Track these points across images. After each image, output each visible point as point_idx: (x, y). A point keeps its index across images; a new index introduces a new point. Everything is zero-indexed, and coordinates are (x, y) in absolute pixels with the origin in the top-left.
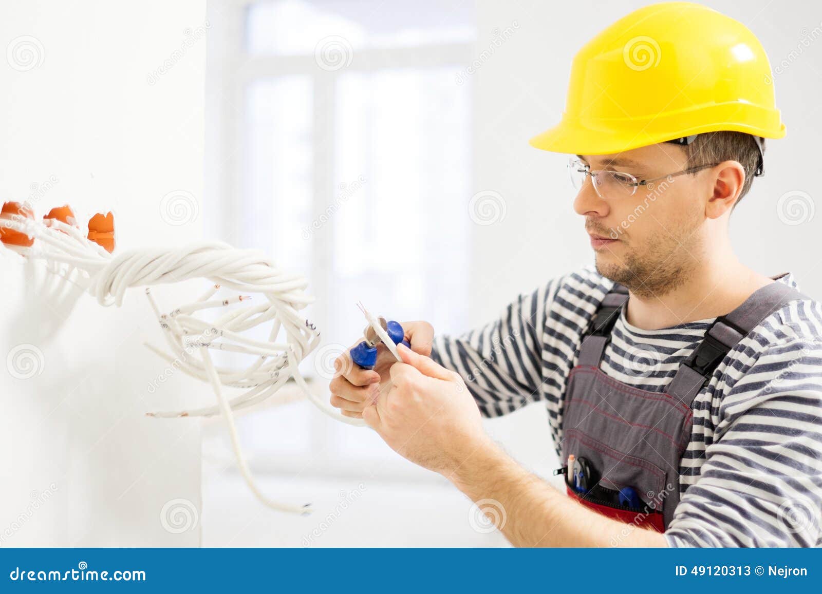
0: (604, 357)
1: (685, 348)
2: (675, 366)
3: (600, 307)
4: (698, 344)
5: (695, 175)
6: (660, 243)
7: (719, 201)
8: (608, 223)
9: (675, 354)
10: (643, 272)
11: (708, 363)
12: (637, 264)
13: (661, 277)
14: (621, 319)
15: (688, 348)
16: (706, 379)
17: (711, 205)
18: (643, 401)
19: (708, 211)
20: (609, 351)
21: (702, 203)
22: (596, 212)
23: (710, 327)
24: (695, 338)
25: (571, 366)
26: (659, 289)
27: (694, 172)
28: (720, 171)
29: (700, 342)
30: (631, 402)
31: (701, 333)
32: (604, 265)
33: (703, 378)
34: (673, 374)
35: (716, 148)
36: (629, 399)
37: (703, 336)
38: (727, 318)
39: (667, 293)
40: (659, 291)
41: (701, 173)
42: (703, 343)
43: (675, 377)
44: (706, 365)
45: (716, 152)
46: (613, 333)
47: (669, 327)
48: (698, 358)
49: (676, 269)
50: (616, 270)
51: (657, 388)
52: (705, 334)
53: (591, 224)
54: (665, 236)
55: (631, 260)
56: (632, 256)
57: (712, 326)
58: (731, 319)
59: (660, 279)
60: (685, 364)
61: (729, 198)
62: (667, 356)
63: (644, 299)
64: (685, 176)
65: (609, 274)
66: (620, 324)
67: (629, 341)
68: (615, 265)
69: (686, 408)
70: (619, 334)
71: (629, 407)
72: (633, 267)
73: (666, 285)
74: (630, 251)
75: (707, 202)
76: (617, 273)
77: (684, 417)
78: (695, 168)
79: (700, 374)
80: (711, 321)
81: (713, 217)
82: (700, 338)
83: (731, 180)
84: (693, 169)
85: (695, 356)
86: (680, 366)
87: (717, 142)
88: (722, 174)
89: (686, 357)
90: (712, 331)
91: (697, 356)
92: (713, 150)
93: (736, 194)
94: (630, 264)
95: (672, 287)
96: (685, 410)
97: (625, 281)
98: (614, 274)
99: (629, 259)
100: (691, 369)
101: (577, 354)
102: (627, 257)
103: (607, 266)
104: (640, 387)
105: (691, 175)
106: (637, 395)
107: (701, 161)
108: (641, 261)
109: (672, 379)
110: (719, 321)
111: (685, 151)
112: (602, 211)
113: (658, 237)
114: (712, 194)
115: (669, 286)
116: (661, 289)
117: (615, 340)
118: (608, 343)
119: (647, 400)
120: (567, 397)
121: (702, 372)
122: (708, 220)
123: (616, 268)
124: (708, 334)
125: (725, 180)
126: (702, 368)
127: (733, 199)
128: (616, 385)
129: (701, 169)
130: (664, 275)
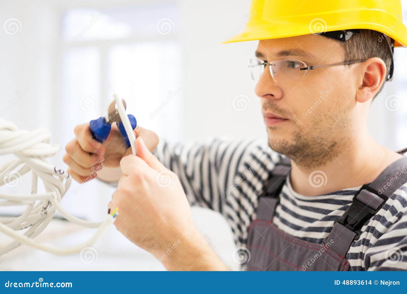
0: (276, 214)
1: (338, 209)
2: (330, 224)
3: (271, 175)
4: (348, 206)
5: (349, 67)
6: (321, 121)
7: (366, 89)
8: (282, 105)
9: (330, 214)
10: (307, 146)
11: (357, 222)
12: (302, 140)
13: (320, 150)
14: (287, 185)
15: (341, 209)
16: (355, 234)
17: (360, 91)
18: (307, 250)
19: (358, 96)
20: (279, 210)
21: (354, 90)
22: (272, 95)
23: (356, 193)
24: (346, 202)
25: (251, 218)
26: (318, 161)
27: (349, 64)
28: (367, 65)
29: (350, 205)
30: (297, 251)
31: (350, 198)
32: (276, 140)
33: (353, 233)
34: (329, 230)
35: (366, 46)
36: (295, 248)
37: (352, 200)
38: (369, 186)
39: (325, 164)
40: (318, 162)
41: (354, 66)
42: (352, 205)
43: (331, 233)
44: (356, 223)
45: (366, 49)
46: (281, 196)
47: (325, 194)
48: (349, 217)
49: (332, 144)
50: (285, 144)
51: (317, 241)
52: (353, 199)
53: (268, 105)
54: (326, 115)
55: (298, 137)
56: (299, 134)
57: (358, 192)
58: (373, 187)
59: (320, 151)
60: (339, 222)
61: (374, 87)
62: (323, 216)
63: (306, 169)
64: (342, 67)
65: (279, 148)
66: (286, 189)
67: (294, 203)
68: (284, 141)
69: (341, 257)
70: (286, 197)
71: (296, 254)
72: (299, 142)
73: (323, 157)
74: (297, 130)
75: (358, 90)
76: (286, 147)
77: (341, 265)
78: (350, 61)
79: (351, 230)
80: (357, 189)
81: (362, 101)
82: (349, 202)
83: (376, 72)
84: (348, 62)
85: (346, 216)
86: (334, 223)
87: (367, 42)
88: (369, 68)
89: (339, 217)
90: (359, 196)
91: (348, 216)
92: (364, 48)
93: (379, 84)
94: (296, 140)
95: (328, 159)
96: (341, 259)
97: (292, 154)
98: (283, 148)
99: (296, 136)
100: (343, 226)
101: (256, 210)
102: (295, 134)
103: (278, 141)
104: (305, 239)
105: (347, 66)
106: (302, 245)
107: (354, 56)
108: (306, 137)
109: (328, 234)
110: (363, 189)
111: (344, 46)
112: (277, 94)
113: (320, 115)
114: (361, 83)
115: (326, 158)
116: (320, 160)
117: (283, 201)
118: (278, 203)
119: (310, 250)
120: (249, 242)
121: (353, 229)
122: (358, 104)
123: (285, 143)
124: (356, 199)
125: (371, 73)
126: (352, 225)
127: (377, 88)
128: (285, 236)
129: (354, 63)
130: (322, 148)
